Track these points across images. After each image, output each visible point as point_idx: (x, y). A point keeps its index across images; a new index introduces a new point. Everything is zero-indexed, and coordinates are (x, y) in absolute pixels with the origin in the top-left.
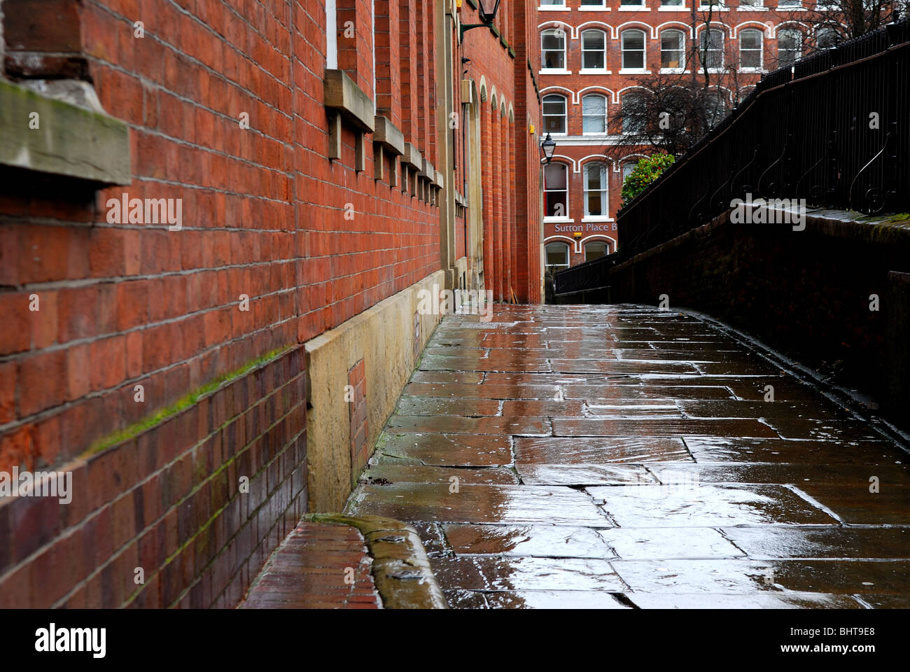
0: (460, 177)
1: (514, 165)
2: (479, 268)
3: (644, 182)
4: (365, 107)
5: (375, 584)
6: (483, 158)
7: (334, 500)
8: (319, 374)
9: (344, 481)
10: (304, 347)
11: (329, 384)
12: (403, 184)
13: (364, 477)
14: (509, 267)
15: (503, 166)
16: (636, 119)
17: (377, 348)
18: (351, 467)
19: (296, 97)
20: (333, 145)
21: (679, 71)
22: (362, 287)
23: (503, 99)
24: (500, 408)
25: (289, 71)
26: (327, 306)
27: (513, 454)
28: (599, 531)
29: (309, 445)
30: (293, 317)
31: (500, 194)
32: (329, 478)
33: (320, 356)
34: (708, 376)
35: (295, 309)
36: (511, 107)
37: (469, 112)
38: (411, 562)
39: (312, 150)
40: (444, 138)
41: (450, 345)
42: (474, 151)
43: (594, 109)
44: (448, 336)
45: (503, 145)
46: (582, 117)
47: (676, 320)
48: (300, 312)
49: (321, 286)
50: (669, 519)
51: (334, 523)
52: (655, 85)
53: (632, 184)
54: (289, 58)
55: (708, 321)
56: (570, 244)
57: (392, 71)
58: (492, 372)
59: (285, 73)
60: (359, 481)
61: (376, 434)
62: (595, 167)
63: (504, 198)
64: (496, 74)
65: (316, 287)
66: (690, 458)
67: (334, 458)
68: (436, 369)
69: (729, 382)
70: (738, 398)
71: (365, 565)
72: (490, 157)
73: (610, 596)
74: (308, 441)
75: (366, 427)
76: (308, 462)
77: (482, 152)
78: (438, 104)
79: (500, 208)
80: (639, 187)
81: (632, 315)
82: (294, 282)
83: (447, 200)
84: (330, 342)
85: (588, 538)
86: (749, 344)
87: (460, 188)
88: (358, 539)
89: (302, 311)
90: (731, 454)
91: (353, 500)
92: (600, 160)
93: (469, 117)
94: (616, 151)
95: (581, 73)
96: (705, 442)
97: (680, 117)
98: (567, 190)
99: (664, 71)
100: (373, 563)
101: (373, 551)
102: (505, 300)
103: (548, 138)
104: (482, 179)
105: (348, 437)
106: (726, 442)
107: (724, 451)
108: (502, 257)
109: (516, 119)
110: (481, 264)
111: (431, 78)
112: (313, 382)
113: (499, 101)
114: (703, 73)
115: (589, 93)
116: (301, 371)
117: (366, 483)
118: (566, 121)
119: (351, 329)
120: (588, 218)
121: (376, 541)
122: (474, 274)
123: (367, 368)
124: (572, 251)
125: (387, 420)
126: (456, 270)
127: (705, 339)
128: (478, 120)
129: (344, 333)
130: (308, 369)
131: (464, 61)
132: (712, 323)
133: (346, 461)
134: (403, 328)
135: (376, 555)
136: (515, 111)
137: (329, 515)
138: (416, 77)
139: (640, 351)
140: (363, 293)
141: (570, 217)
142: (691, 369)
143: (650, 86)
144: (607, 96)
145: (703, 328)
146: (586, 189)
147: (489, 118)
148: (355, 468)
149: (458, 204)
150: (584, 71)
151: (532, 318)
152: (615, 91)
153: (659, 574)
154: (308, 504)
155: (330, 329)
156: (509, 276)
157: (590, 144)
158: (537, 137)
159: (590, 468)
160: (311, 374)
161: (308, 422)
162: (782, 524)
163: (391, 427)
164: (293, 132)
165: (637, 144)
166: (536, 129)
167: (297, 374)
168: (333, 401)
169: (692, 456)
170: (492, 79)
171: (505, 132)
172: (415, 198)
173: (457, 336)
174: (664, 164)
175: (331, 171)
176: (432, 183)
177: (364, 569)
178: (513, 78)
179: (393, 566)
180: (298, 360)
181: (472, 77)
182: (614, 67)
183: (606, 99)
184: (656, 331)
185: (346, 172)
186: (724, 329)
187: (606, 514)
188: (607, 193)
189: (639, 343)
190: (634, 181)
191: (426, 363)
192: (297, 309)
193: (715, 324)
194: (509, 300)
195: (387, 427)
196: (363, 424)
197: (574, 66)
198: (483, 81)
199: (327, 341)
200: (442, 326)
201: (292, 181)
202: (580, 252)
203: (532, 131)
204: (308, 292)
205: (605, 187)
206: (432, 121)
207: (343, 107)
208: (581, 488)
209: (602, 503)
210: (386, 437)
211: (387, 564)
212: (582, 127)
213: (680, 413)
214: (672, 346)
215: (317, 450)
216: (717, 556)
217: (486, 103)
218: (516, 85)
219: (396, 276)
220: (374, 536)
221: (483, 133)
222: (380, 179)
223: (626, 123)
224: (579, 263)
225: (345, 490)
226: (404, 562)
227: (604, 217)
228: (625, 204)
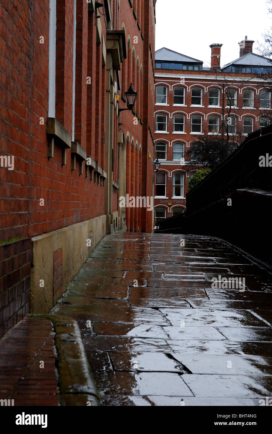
0: (116, 175)
1: (141, 171)
2: (124, 216)
3: (198, 181)
4: (66, 136)
5: (55, 343)
6: (127, 168)
7: (44, 309)
8: (38, 252)
9: (49, 302)
10: (31, 239)
11: (43, 257)
12: (86, 174)
13: (60, 301)
14: (138, 217)
15: (136, 172)
16: (196, 154)
17: (69, 245)
18: (53, 296)
19: (32, 127)
20: (50, 151)
21: (215, 134)
22: (63, 216)
23: (137, 142)
24: (125, 274)
25: (29, 115)
26: (44, 222)
27: (128, 294)
28: (163, 327)
29: (32, 283)
30: (26, 225)
31: (134, 184)
32: (42, 299)
33: (39, 243)
34: (219, 264)
35: (27, 221)
36: (140, 146)
37: (121, 147)
38: (72, 335)
39: (39, 152)
40: (108, 156)
41: (106, 247)
42: (123, 164)
43: (178, 149)
44: (106, 244)
45: (136, 162)
46: (173, 153)
47: (208, 241)
48: (30, 223)
49: (41, 213)
50: (194, 323)
51: (41, 318)
52: (205, 139)
53: (193, 182)
54: (29, 109)
55: (223, 241)
56: (166, 208)
57: (82, 123)
58: (123, 259)
59: (26, 116)
60: (57, 303)
61: (67, 283)
62: (178, 175)
63: (136, 186)
64: (134, 131)
65: (39, 213)
66: (207, 297)
67: (44, 291)
68: (99, 257)
69: (228, 267)
70: (231, 273)
71: (52, 336)
72: (130, 167)
73: (164, 355)
74: (31, 281)
75: (62, 279)
76: (30, 290)
77: (127, 165)
78: (106, 141)
79: (134, 190)
80: (196, 183)
81: (189, 238)
82: (27, 209)
83: (108, 184)
84: (45, 238)
85: (157, 330)
86: (239, 251)
87: (116, 180)
88: (51, 325)
89: (31, 223)
90: (225, 296)
91: (53, 310)
92: (180, 171)
93: (121, 149)
94: (187, 168)
95: (173, 133)
96: (214, 291)
97: (216, 154)
98: (166, 184)
99: (210, 134)
100: (55, 335)
101: (56, 330)
102: (135, 231)
103: (157, 161)
104: (126, 177)
105: (52, 283)
106: (224, 291)
107: (223, 295)
108: (134, 212)
109: (142, 151)
110: (125, 215)
111: (103, 130)
112: (34, 255)
113: (135, 143)
114: (226, 135)
115: (176, 142)
116: (29, 249)
117: (60, 304)
118: (166, 154)
119: (56, 234)
120: (175, 197)
121: (58, 326)
122: (121, 219)
123: (63, 252)
124: (167, 211)
125: (73, 278)
126: (112, 216)
127: (220, 248)
128: (125, 151)
129: (52, 235)
130: (32, 249)
131: (120, 124)
132: (224, 242)
133: (50, 293)
134: (83, 237)
135: (57, 332)
136: (142, 148)
137: (39, 315)
138: (95, 127)
139: (190, 253)
140: (63, 219)
141: (167, 197)
142: (212, 261)
143: (203, 140)
144: (184, 144)
145: (220, 244)
146: (174, 184)
147: (130, 150)
148: (55, 297)
149: (114, 187)
150: (175, 132)
151: (144, 238)
152: (188, 142)
153: (187, 346)
154: (30, 310)
155: (45, 233)
156: (137, 221)
157: (176, 164)
158: (152, 160)
159: (162, 300)
160: (34, 251)
161: (31, 273)
162: (245, 326)
163: (74, 281)
164: (29, 142)
165: (196, 165)
166: (152, 156)
167: (26, 250)
168: (45, 265)
169: (208, 297)
170: (132, 133)
171: (137, 157)
172: (93, 181)
173: (110, 244)
174: (207, 173)
175: (49, 163)
176: (101, 175)
177: (50, 337)
178: (142, 133)
179: (64, 336)
180: (28, 244)
181: (123, 131)
182: (188, 131)
183: (184, 145)
184: (199, 245)
185: (56, 164)
186: (229, 245)
187: (166, 320)
188: (183, 187)
189: (190, 249)
190: (194, 180)
191: (94, 255)
192: (28, 221)
193: (225, 243)
194: (137, 231)
195: (73, 280)
196: (60, 277)
197: (170, 130)
198: (128, 134)
199: (43, 237)
200: (104, 239)
201: (28, 164)
202: (171, 212)
203: (150, 157)
204: (35, 215)
205: (182, 184)
206: (102, 149)
207: (55, 134)
208: (157, 309)
209: (166, 315)
210: (72, 285)
211: (62, 335)
212: (173, 157)
213: (205, 279)
214: (204, 251)
215: (35, 286)
216: (214, 339)
217: (129, 143)
218: (143, 136)
219: (81, 214)
220: (58, 324)
221: (127, 157)
222: (74, 170)
223: (192, 156)
224: (170, 217)
225: (50, 306)
226: (69, 335)
227: (182, 197)
228: (189, 190)
